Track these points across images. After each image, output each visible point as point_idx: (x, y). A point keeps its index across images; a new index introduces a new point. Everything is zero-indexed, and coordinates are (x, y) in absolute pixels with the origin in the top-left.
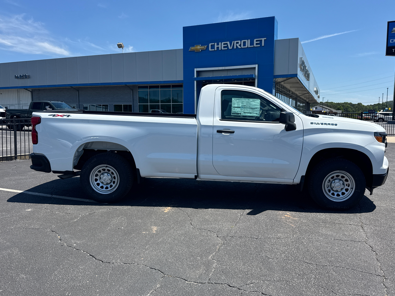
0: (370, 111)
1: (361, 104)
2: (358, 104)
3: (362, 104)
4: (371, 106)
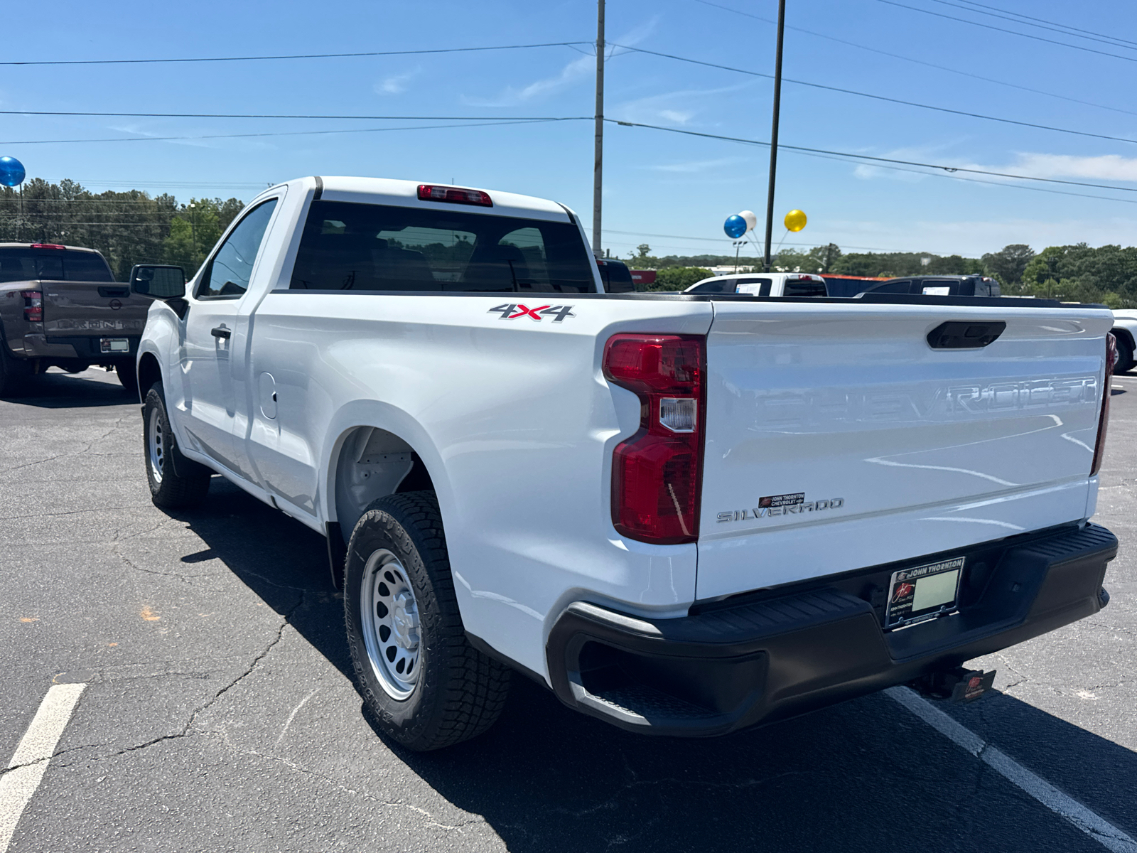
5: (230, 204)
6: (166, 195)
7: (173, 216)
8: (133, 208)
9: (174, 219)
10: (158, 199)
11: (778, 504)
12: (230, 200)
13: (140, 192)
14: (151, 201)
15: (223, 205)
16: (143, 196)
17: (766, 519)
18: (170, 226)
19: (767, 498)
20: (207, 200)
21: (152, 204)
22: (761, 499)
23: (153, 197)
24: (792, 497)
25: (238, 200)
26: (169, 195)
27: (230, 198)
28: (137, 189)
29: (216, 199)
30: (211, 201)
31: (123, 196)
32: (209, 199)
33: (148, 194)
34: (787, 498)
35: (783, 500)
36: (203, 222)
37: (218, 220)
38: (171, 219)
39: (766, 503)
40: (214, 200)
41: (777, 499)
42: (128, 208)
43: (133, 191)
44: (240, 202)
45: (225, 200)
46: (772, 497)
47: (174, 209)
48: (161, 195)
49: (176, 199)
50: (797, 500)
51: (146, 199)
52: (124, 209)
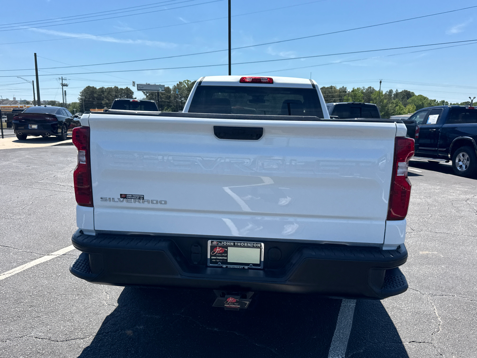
5: (369, 89)
6: (343, 87)
7: (345, 95)
8: (330, 93)
9: (345, 96)
10: (340, 89)
11: (130, 198)
12: (369, 87)
13: (334, 86)
14: (337, 90)
15: (365, 90)
16: (335, 88)
17: (124, 203)
18: (343, 99)
19: (124, 194)
20: (359, 88)
21: (338, 91)
22: (121, 195)
23: (338, 88)
24: (137, 196)
25: (372, 87)
26: (345, 87)
27: (368, 87)
28: (333, 85)
29: (363, 87)
30: (361, 88)
31: (328, 88)
32: (360, 88)
33: (336, 87)
34: (134, 196)
35: (132, 196)
36: (357, 97)
37: (363, 96)
38: (344, 96)
39: (124, 196)
40: (362, 87)
41: (129, 196)
42: (328, 93)
43: (331, 86)
44: (373, 88)
45: (366, 87)
46: (126, 195)
47: (346, 92)
48: (341, 87)
49: (347, 88)
50: (141, 198)
51: (335, 89)
52: (327, 93)
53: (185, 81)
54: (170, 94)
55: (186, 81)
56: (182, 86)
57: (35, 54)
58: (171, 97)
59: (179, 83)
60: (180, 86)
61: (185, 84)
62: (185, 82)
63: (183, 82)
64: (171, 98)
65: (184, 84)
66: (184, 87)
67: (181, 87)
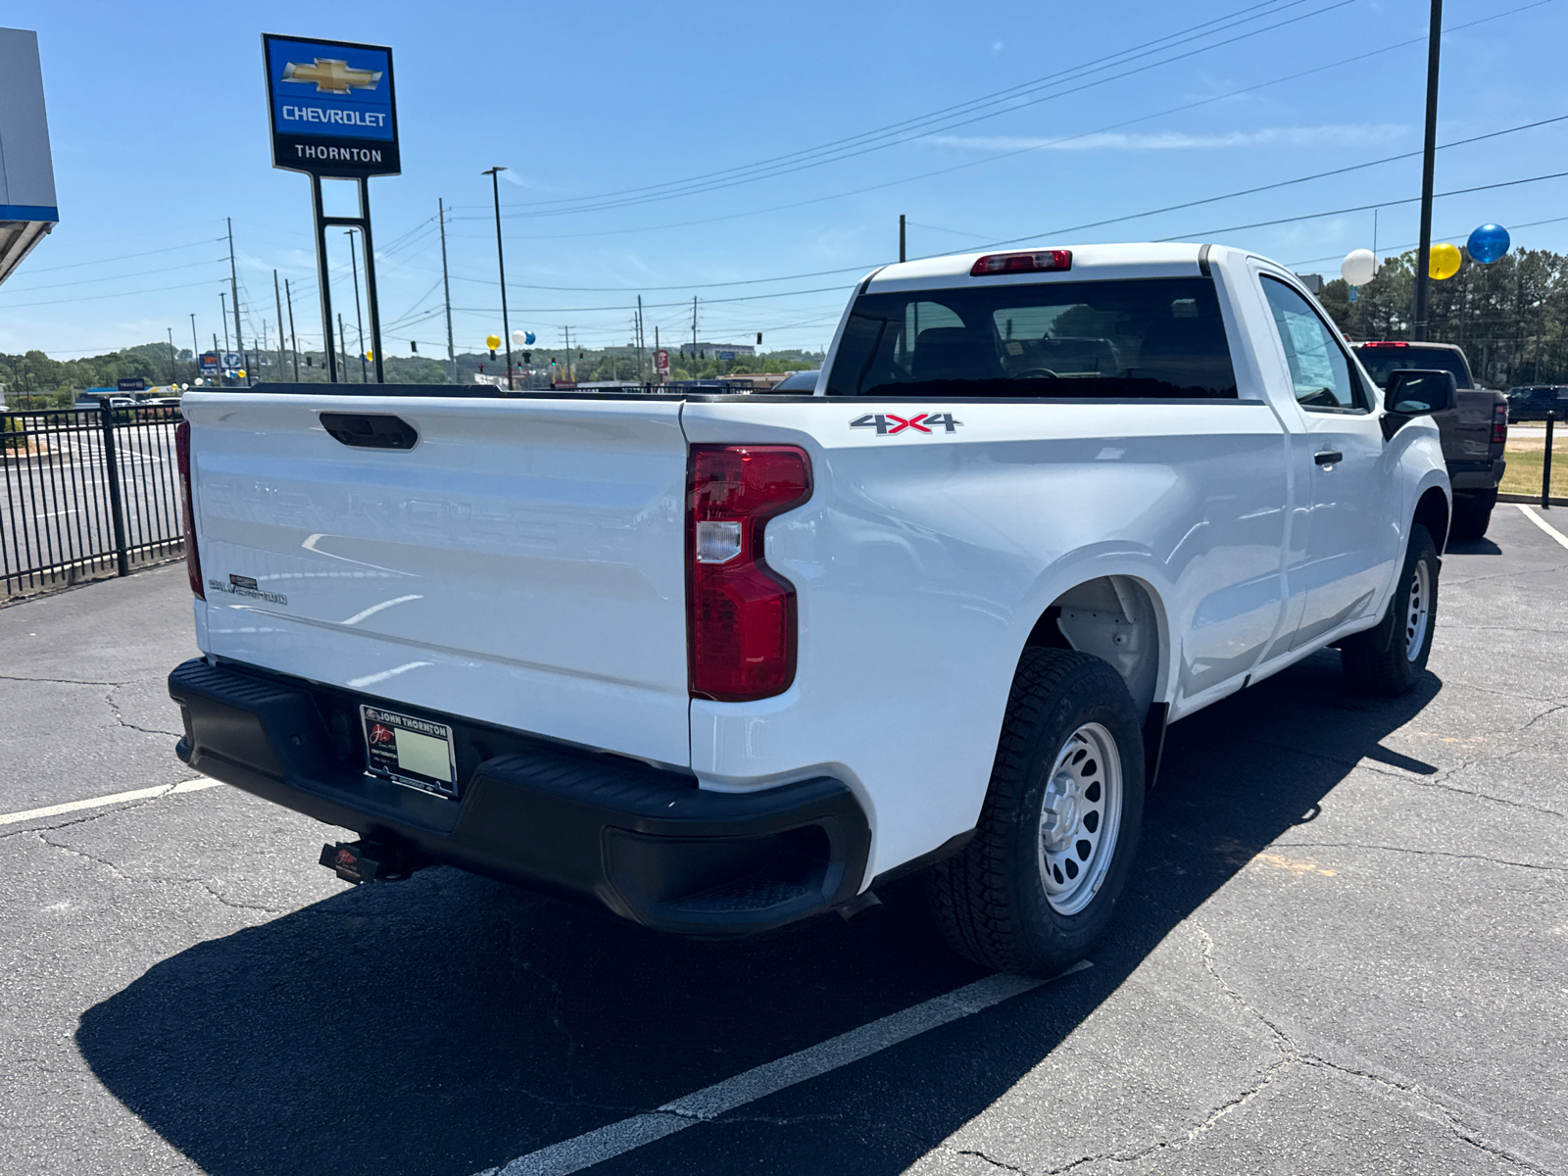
0: (124, 385)
1: (42, 355)
2: (30, 354)
3: (47, 355)
4: (87, 366)
39: (234, 580)
50: (253, 585)
53: (1407, 254)
54: (1345, 306)
55: (1411, 252)
56: (1393, 275)
57: (902, 218)
58: (1350, 313)
59: (1384, 265)
60: (1387, 274)
61: (1406, 265)
62: (1407, 258)
63: (1399, 258)
64: (1349, 316)
65: (1402, 266)
66: (1403, 276)
67: (1389, 276)
